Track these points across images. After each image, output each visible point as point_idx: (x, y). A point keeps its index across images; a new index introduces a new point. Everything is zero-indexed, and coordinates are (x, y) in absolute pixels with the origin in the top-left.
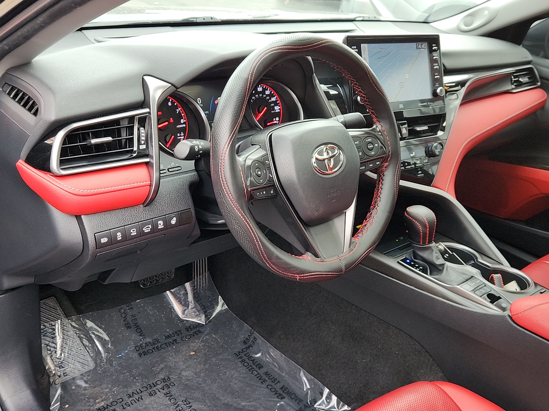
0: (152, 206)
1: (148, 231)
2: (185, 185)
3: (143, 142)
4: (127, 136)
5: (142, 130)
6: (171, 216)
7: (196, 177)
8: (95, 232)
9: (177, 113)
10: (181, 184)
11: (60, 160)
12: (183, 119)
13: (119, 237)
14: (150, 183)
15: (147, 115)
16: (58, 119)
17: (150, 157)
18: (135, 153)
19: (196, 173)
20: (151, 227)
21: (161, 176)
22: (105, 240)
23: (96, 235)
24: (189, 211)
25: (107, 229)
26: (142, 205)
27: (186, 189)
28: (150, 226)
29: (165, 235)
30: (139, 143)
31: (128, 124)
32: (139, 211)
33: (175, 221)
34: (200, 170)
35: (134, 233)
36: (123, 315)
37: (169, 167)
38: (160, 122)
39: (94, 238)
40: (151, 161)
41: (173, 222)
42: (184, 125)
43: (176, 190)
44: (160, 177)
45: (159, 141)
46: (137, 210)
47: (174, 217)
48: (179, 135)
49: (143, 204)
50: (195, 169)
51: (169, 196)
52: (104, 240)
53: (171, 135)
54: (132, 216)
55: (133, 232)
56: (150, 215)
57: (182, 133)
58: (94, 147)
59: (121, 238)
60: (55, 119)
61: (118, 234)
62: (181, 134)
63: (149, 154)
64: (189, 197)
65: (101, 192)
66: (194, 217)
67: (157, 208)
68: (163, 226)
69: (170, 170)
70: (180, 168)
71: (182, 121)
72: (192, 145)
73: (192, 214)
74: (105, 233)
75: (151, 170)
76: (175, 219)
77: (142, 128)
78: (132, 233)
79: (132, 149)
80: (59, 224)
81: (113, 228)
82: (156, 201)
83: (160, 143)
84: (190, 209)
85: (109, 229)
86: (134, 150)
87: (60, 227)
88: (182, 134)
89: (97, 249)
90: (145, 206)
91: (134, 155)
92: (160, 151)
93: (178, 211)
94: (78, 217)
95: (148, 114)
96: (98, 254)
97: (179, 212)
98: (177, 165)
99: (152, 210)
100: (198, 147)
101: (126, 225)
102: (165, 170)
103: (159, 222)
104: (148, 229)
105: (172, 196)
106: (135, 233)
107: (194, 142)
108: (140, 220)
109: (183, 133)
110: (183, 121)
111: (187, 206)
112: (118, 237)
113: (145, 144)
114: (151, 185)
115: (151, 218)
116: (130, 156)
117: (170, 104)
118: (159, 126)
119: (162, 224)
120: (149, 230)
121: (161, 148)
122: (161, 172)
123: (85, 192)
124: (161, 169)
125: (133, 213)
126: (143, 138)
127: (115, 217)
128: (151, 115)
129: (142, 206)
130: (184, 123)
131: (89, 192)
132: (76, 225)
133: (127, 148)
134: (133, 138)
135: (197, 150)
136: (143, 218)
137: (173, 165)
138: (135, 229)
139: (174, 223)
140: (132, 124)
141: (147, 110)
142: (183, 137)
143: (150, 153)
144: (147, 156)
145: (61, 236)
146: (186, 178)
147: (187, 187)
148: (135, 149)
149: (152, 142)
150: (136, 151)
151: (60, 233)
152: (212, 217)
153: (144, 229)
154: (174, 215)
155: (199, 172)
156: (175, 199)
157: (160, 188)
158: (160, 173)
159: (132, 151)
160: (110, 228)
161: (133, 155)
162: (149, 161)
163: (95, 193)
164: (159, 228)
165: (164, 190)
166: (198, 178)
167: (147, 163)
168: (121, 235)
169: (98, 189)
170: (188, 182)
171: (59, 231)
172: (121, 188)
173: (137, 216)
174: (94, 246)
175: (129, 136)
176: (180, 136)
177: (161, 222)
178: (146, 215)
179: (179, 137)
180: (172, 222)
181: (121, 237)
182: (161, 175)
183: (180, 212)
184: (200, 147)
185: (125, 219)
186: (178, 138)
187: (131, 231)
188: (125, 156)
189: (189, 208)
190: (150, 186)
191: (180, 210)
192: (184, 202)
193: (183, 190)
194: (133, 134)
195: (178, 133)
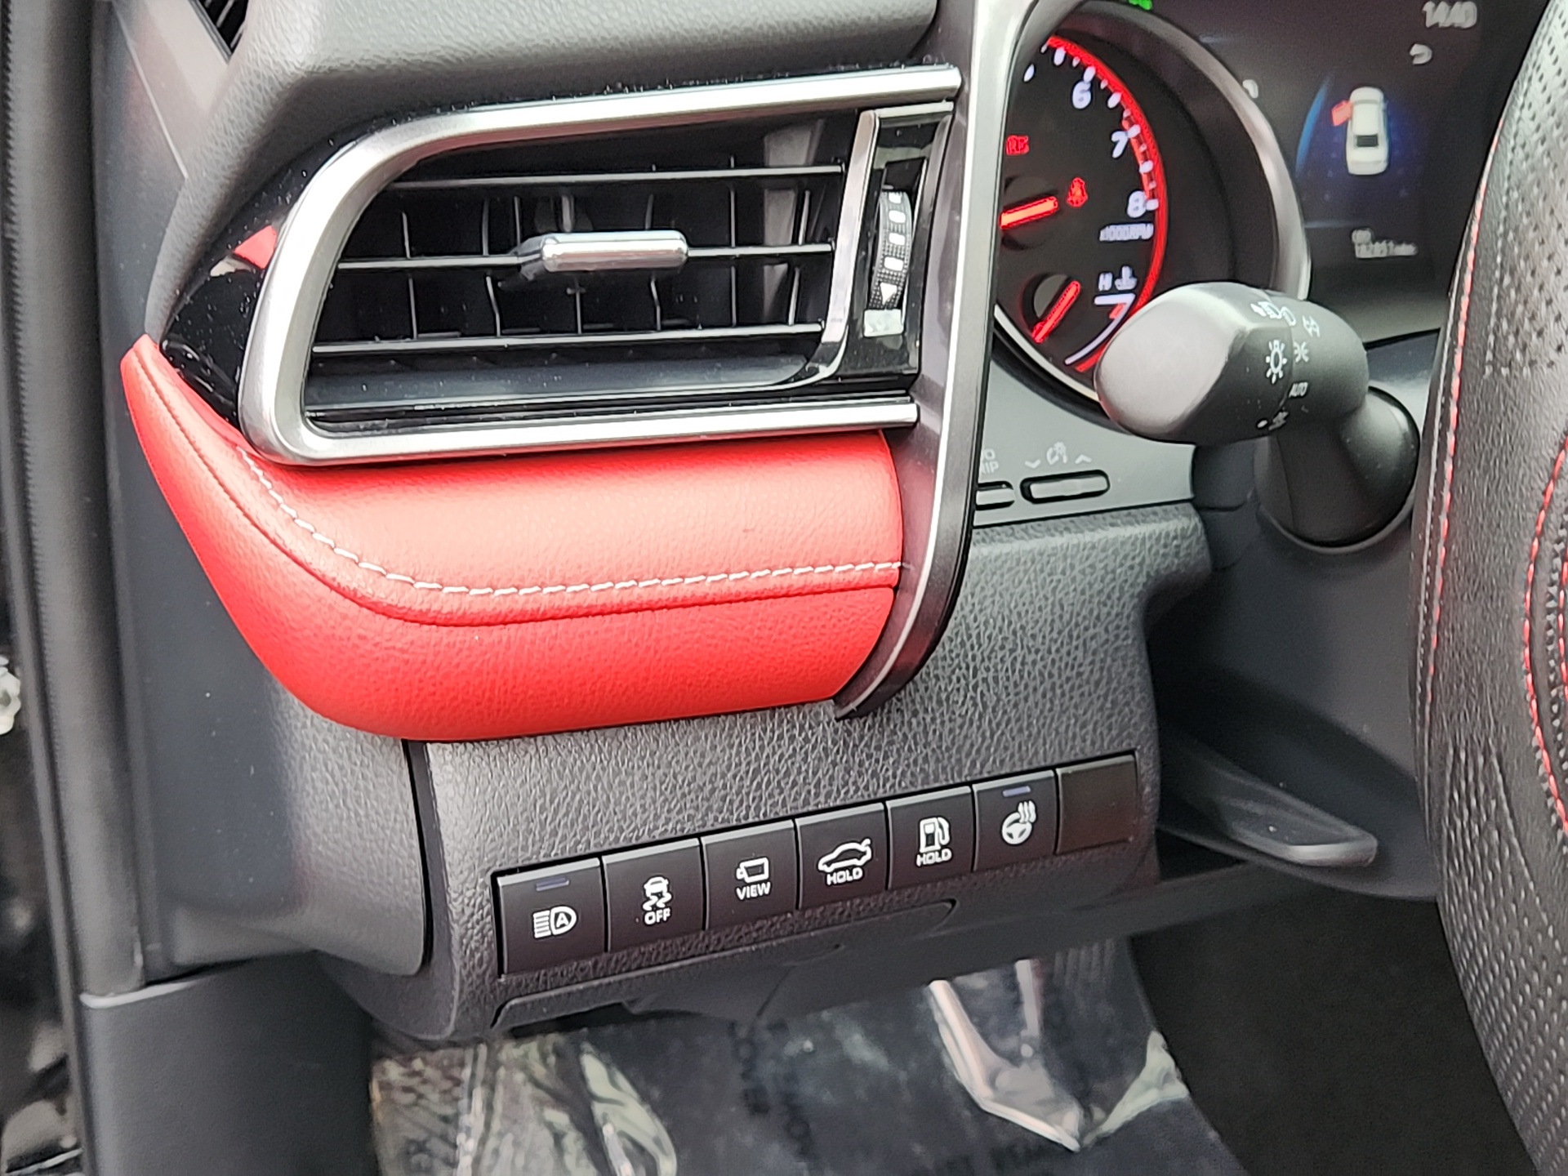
0: (895, 715)
1: (846, 876)
2: (1117, 594)
3: (888, 291)
4: (795, 242)
5: (895, 209)
6: (1006, 793)
7: (1195, 549)
8: (497, 868)
9: (1117, 152)
10: (1097, 587)
11: (315, 359)
12: (1141, 189)
13: (655, 908)
14: (901, 568)
15: (945, 113)
16: (331, 70)
17: (924, 398)
18: (829, 363)
19: (1196, 520)
20: (868, 856)
21: (976, 523)
22: (562, 920)
23: (501, 881)
24: (1127, 763)
25: (581, 850)
26: (829, 706)
27: (1124, 623)
28: (864, 846)
29: (953, 902)
30: (865, 297)
31: (817, 163)
32: (806, 740)
33: (1029, 827)
34: (1223, 504)
35: (755, 888)
36: (744, 1051)
37: (1035, 469)
38: (1016, 192)
39: (489, 907)
40: (925, 420)
41: (1017, 829)
42: (1145, 231)
43: (1057, 625)
44: (970, 527)
45: (996, 299)
46: (792, 738)
47: (1024, 798)
48: (1105, 282)
49: (839, 699)
50: (1189, 495)
51: (1008, 663)
52: (551, 923)
53: (1062, 278)
54: (756, 771)
55: (748, 880)
56: (874, 774)
57: (1126, 271)
58: (582, 296)
59: (667, 913)
60: (310, 63)
61: (650, 888)
62: (1120, 276)
63: (916, 376)
64: (1137, 679)
65: (557, 603)
66: (1147, 809)
67: (926, 733)
68: (947, 855)
69: (1037, 490)
70: (1097, 483)
71: (1138, 204)
72: (1249, 326)
73: (1139, 791)
74: (566, 876)
75: (915, 485)
76: (1027, 811)
77: (896, 198)
78: (743, 884)
79: (816, 328)
80: (306, 767)
81: (622, 844)
82: (922, 687)
83: (999, 314)
84: (1131, 752)
85: (593, 850)
86: (825, 339)
87: (309, 788)
88: (1127, 281)
89: (501, 971)
90: (850, 716)
91: (825, 372)
92: (993, 364)
93: (1057, 761)
94: (413, 752)
95: (947, 106)
96: (513, 1002)
97: (1059, 771)
98: (1083, 462)
99: (891, 743)
100: (1289, 353)
101: (708, 828)
102: (1009, 485)
103: (928, 826)
104: (850, 868)
105: (1029, 659)
106: (765, 889)
107: (1264, 304)
108: (806, 802)
109: (1133, 275)
110: (1140, 204)
111: (1114, 733)
112: (647, 906)
113: (900, 307)
114: (899, 587)
115: (880, 794)
116: (797, 378)
117: (1081, 97)
118: (1007, 219)
119: (942, 837)
120: (858, 874)
121: (1000, 350)
122: (982, 498)
123: (449, 600)
124: (981, 481)
125: (768, 750)
126: (896, 265)
127: (649, 772)
128: (966, 114)
129: (828, 710)
130: (1148, 218)
131: (478, 600)
132: (396, 794)
133: (786, 323)
134: (832, 254)
135: (1275, 371)
136: (828, 795)
137: (1058, 458)
138: (765, 861)
139: (1016, 840)
140: (835, 163)
141: (945, 77)
142: (1130, 298)
143: (923, 372)
144: (905, 385)
145: (309, 844)
146: (1128, 547)
147: (1127, 609)
148: (834, 330)
149: (947, 294)
150: (837, 345)
151: (308, 826)
152: (1248, 795)
153: (822, 867)
154: (1027, 789)
155: (1209, 515)
156: (1048, 684)
157: (960, 600)
158: (973, 507)
159: (808, 347)
160: (606, 847)
161: (817, 371)
162: (913, 418)
163: (518, 607)
164: (919, 861)
165: (981, 619)
166: (1206, 554)
167: (896, 438)
168: (668, 897)
169: (542, 586)
170: (1142, 579)
171: (303, 814)
172: (700, 592)
173: (787, 774)
174: (487, 952)
175: (806, 242)
176: (1113, 291)
177: (935, 827)
178: (848, 771)
179: (1105, 293)
180: (1005, 831)
181: (667, 904)
182: (980, 518)
183: (1070, 770)
184: (1301, 353)
185: (713, 791)
186: (1099, 301)
187: (741, 873)
188: (761, 372)
189: (1125, 747)
190: (896, 589)
191: (1065, 760)
192: (1098, 705)
193: (1100, 629)
194: (829, 233)
195: (1105, 272)
